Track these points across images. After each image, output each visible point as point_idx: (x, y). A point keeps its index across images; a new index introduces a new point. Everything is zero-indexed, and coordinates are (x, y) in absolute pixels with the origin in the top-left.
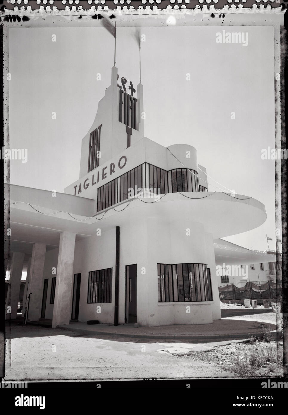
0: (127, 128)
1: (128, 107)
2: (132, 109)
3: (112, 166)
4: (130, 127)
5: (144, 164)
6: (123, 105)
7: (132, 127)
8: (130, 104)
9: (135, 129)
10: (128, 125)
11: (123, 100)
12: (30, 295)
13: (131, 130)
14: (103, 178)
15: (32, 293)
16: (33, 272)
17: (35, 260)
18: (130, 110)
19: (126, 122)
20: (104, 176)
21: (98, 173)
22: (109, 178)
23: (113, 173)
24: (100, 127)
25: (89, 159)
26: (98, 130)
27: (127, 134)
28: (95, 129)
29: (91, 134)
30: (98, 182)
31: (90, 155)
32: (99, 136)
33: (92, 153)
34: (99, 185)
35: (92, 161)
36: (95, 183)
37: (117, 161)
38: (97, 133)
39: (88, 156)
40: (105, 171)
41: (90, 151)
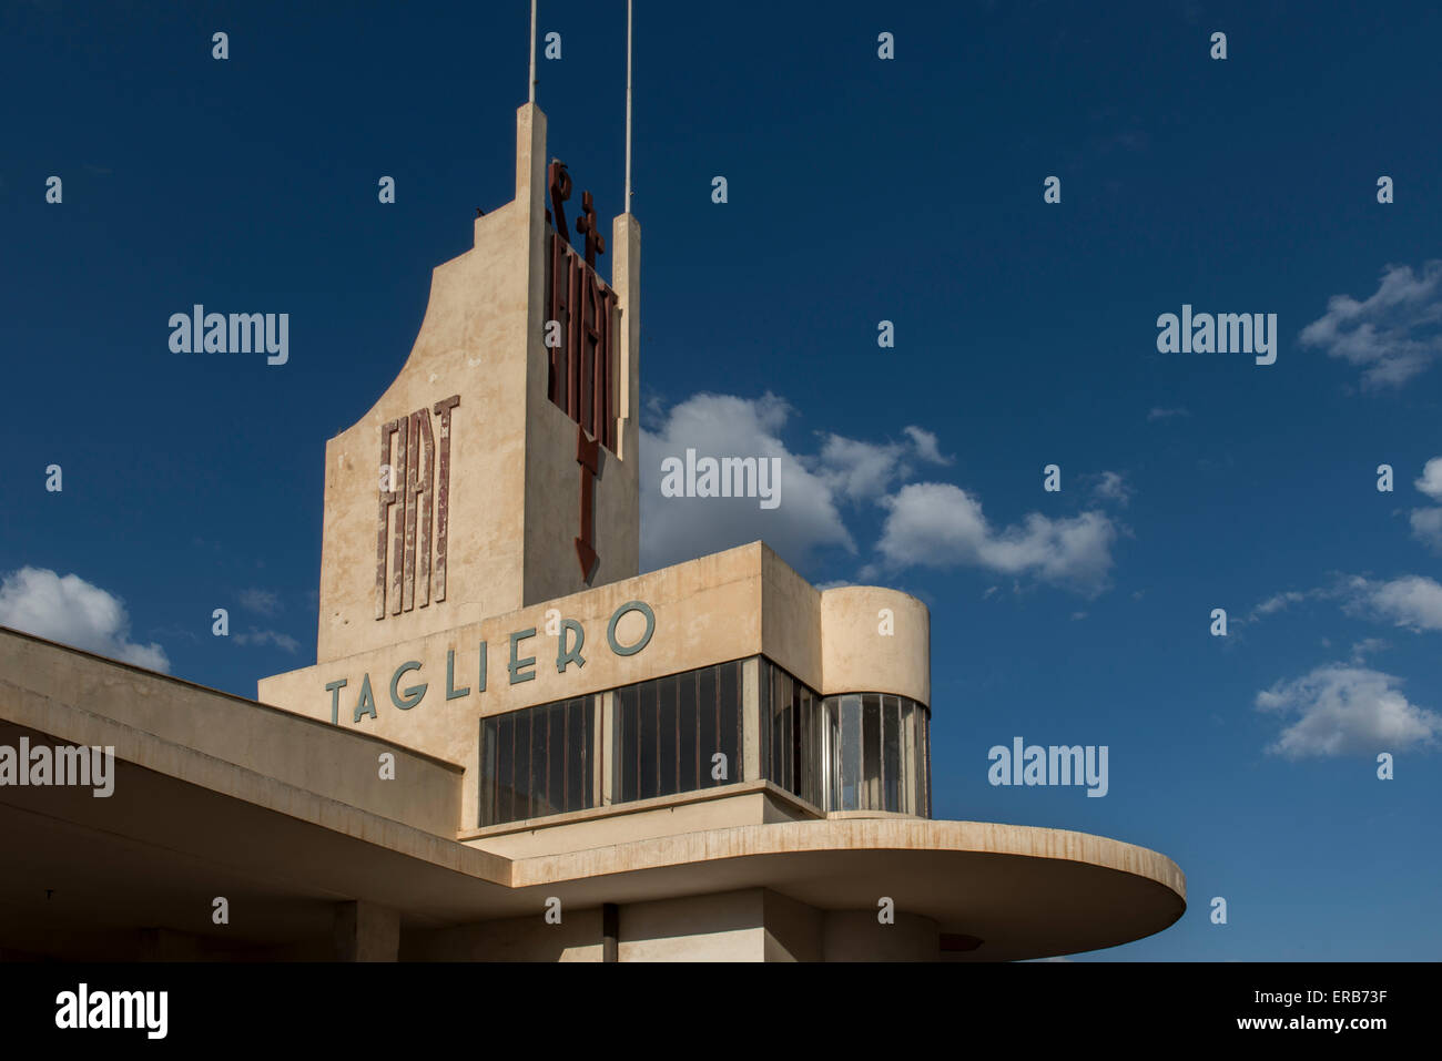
0: (582, 438)
1: (583, 333)
3: (571, 634)
4: (591, 437)
10: (583, 424)
14: (516, 679)
18: (590, 347)
19: (578, 411)
20: (520, 671)
21: (484, 646)
22: (550, 686)
23: (572, 668)
24: (447, 407)
25: (383, 552)
26: (436, 422)
27: (579, 470)
28: (415, 408)
29: (389, 432)
30: (483, 690)
31: (384, 536)
32: (445, 456)
33: (401, 528)
34: (492, 705)
35: (400, 566)
36: (466, 692)
37: (597, 617)
38: (429, 435)
39: (374, 536)
40: (526, 648)
41: (385, 516)
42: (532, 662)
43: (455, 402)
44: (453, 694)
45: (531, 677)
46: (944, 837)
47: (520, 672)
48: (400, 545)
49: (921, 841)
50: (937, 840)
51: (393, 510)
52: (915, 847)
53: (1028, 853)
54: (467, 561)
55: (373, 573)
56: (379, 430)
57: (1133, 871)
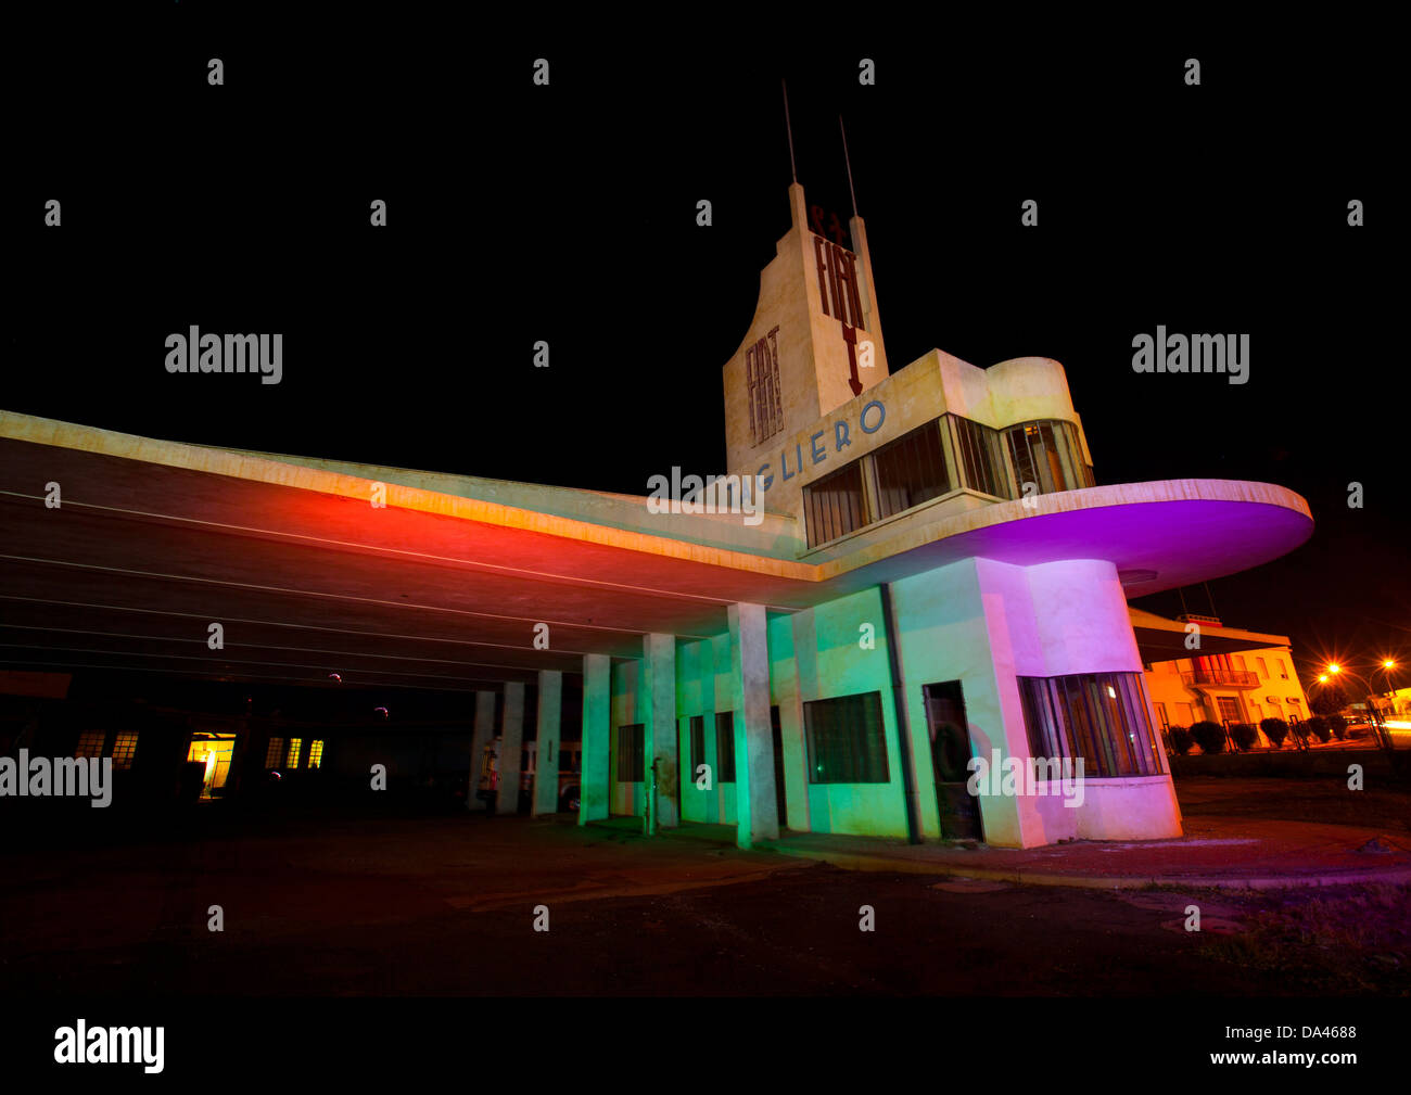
0: (845, 328)
1: (837, 276)
2: (846, 280)
3: (841, 428)
4: (850, 326)
5: (945, 418)
6: (826, 273)
7: (853, 323)
8: (842, 270)
9: (862, 328)
10: (844, 320)
11: (825, 262)
12: (655, 764)
13: (853, 330)
14: (816, 461)
15: (658, 759)
16: (654, 705)
17: (654, 676)
18: (844, 282)
19: (840, 315)
20: (817, 456)
21: (798, 447)
22: (835, 460)
23: (845, 448)
24: (772, 334)
25: (752, 412)
26: (769, 341)
27: (845, 344)
28: (759, 338)
29: (749, 353)
30: (800, 471)
31: (751, 405)
32: (775, 355)
33: (759, 398)
34: (806, 479)
35: (761, 418)
36: (792, 475)
37: (854, 416)
38: (767, 348)
39: (747, 407)
40: (819, 443)
41: (751, 395)
42: (823, 449)
43: (777, 329)
44: (786, 477)
45: (824, 457)
46: (1083, 500)
47: (819, 456)
48: (760, 406)
49: (1067, 505)
50: (1078, 502)
51: (754, 390)
52: (1063, 510)
53: (1153, 500)
54: (792, 406)
55: (748, 426)
56: (744, 354)
57: (1249, 500)
